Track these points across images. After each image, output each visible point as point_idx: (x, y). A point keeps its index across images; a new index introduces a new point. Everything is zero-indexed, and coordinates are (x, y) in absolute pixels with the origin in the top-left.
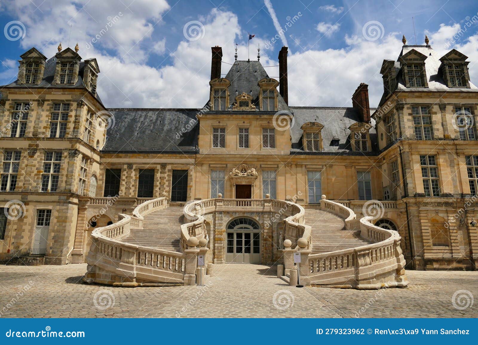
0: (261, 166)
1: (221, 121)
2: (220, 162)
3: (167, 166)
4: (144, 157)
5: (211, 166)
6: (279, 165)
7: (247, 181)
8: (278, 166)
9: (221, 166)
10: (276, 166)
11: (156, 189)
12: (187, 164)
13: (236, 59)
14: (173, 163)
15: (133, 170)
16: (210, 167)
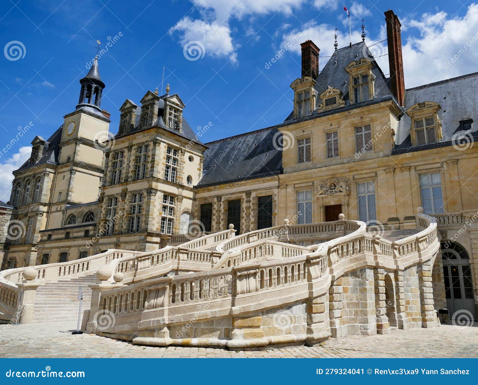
0: (354, 178)
1: (305, 130)
2: (305, 181)
3: (252, 194)
4: (231, 187)
5: (296, 186)
6: (378, 173)
7: (336, 199)
8: (376, 174)
9: (307, 184)
10: (374, 174)
11: (242, 222)
12: (271, 188)
13: (336, 48)
14: (256, 189)
15: (221, 203)
16: (295, 188)
